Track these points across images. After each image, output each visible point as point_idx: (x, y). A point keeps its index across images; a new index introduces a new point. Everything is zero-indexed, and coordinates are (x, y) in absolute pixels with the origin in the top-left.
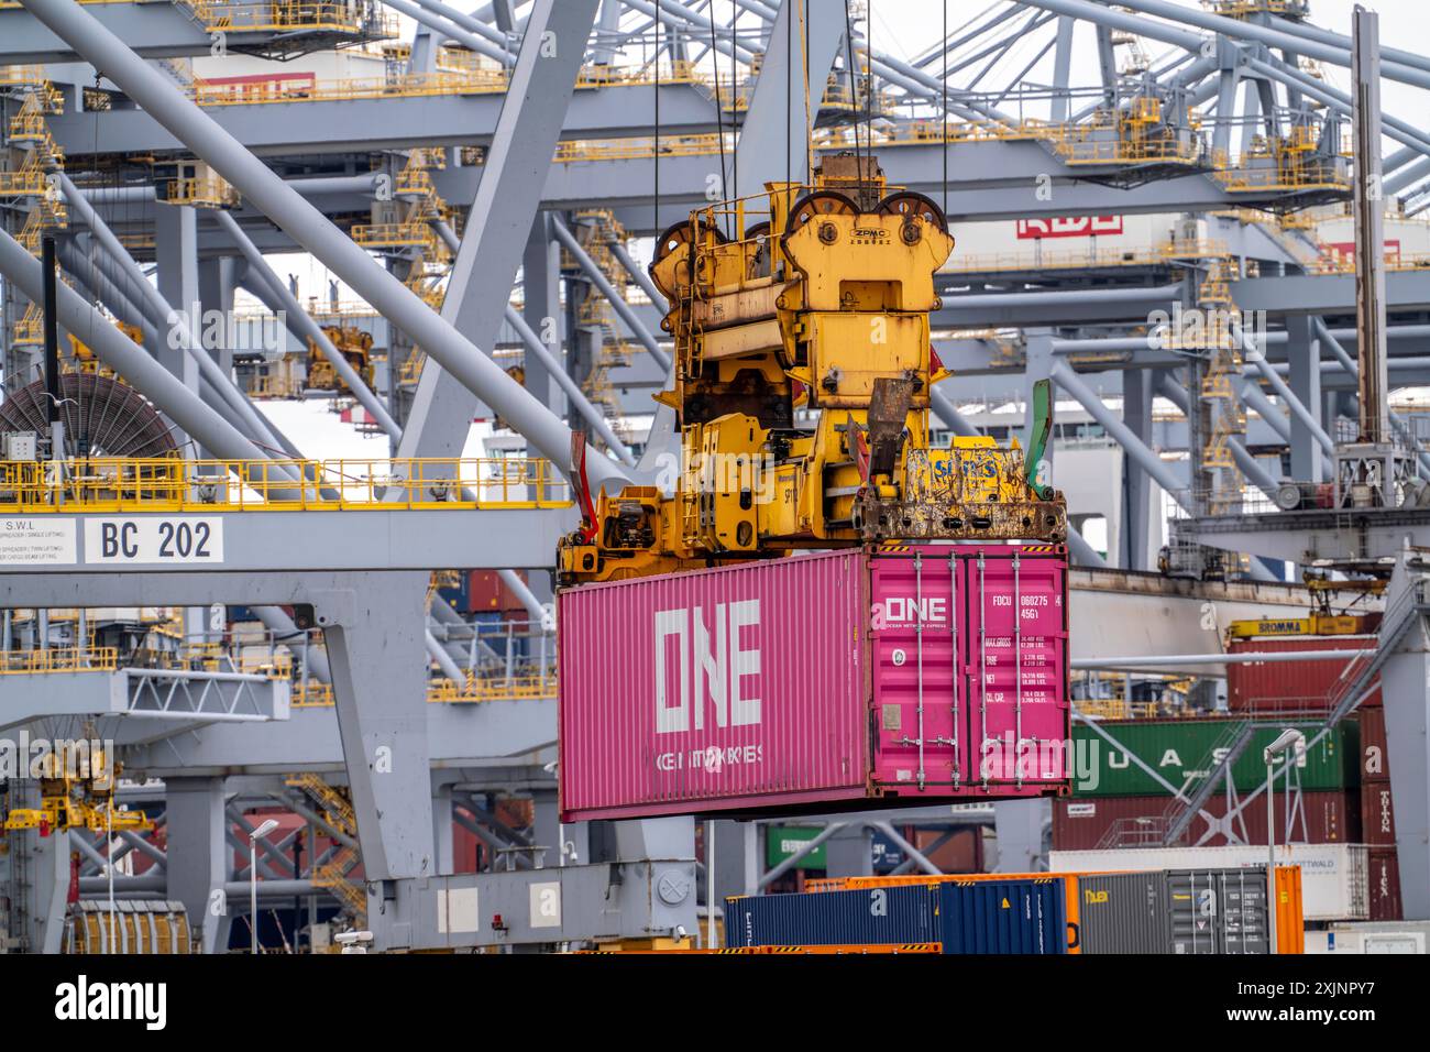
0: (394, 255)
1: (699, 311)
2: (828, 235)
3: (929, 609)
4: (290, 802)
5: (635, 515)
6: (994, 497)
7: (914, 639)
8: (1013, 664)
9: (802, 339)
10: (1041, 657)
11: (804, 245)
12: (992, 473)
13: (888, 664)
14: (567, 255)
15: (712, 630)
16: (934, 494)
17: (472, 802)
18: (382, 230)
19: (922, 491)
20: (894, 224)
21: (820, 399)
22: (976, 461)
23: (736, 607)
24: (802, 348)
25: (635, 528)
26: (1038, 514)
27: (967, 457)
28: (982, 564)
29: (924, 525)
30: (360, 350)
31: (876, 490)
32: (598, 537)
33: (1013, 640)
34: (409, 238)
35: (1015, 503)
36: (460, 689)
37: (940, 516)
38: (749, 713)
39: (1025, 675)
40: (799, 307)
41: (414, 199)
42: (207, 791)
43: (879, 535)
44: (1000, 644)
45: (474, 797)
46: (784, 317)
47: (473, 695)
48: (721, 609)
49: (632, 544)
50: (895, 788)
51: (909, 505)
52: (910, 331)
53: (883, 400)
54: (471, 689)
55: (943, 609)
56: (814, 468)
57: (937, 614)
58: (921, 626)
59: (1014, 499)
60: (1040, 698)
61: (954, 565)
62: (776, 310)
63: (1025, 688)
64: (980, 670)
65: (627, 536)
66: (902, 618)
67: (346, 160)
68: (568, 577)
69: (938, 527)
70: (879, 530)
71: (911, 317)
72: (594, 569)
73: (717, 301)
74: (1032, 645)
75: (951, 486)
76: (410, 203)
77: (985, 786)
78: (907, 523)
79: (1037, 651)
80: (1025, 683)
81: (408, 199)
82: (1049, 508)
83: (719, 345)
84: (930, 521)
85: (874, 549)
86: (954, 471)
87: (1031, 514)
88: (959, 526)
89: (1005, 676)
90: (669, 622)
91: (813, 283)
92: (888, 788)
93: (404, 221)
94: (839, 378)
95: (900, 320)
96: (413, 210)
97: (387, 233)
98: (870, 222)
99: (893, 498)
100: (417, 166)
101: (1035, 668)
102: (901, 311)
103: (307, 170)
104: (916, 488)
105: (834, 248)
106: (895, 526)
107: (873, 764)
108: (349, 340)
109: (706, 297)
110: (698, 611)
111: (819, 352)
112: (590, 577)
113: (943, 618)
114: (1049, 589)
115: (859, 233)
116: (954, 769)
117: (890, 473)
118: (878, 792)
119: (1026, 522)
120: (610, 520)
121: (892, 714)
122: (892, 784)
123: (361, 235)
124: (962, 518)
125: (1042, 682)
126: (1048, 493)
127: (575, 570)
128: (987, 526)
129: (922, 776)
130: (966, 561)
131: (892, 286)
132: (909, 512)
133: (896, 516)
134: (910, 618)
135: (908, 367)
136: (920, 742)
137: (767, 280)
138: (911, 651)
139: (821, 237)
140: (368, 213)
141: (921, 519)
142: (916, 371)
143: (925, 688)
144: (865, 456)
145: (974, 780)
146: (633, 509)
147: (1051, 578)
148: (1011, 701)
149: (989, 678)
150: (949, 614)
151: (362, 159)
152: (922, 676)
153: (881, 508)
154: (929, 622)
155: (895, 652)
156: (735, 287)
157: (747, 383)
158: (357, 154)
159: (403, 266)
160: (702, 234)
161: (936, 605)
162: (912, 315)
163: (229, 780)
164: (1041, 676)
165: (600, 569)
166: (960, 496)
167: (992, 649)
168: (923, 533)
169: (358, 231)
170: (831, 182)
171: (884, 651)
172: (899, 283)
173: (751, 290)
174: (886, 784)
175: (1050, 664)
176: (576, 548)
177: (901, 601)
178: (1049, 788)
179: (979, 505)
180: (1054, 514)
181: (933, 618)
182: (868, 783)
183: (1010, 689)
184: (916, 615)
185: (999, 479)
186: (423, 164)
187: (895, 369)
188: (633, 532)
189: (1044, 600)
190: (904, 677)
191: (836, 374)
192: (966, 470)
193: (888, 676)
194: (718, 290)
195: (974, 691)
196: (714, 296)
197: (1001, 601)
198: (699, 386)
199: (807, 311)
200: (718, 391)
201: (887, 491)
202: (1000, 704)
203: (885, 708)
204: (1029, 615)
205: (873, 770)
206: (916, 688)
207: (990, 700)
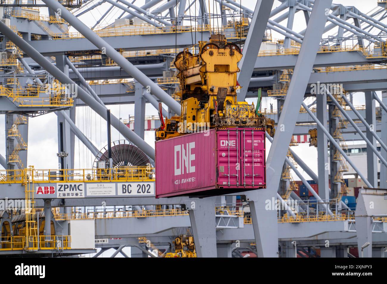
0: (279, 98)
1: (185, 73)
2: (211, 54)
3: (231, 143)
4: (252, 250)
5: (174, 123)
6: (247, 116)
7: (227, 150)
8: (252, 156)
9: (206, 79)
10: (259, 155)
11: (206, 56)
12: (247, 110)
13: (221, 156)
14: (329, 98)
15: (186, 150)
16: (232, 115)
17: (304, 250)
18: (276, 91)
19: (230, 115)
20: (228, 51)
21: (209, 93)
22: (243, 108)
23: (190, 144)
24: (205, 81)
25: (174, 126)
26: (258, 120)
27: (241, 107)
28: (244, 132)
29: (230, 123)
30: (271, 125)
31: (218, 114)
32: (165, 129)
33: (252, 151)
34: (283, 94)
35: (252, 118)
36: (295, 219)
37: (234, 121)
38: (193, 169)
39: (255, 159)
40: (205, 71)
41: (285, 83)
42: (227, 247)
43: (219, 125)
44: (248, 152)
45: (304, 248)
46: (201, 74)
47: (298, 220)
48: (187, 144)
49: (174, 130)
50: (223, 186)
51: (226, 118)
52: (231, 77)
53: (220, 93)
54: (297, 219)
55: (235, 143)
56: (208, 110)
57: (233, 144)
58: (229, 147)
59: (252, 117)
60: (259, 165)
61: (237, 133)
62: (199, 72)
63: (255, 162)
64: (244, 158)
65: (172, 128)
66: (225, 145)
67: (266, 72)
68: (158, 139)
69: (233, 123)
70: (219, 124)
71: (232, 74)
72: (164, 136)
73: (189, 70)
74: (256, 152)
75: (237, 114)
76: (284, 84)
77: (245, 186)
78: (226, 122)
79: (258, 153)
80: (255, 161)
81: (283, 83)
82: (261, 119)
83: (190, 81)
84: (232, 122)
85: (218, 129)
86: (237, 110)
87: (257, 120)
88: (239, 123)
89: (250, 159)
90: (177, 148)
91: (208, 65)
92: (221, 186)
93: (282, 89)
94: (214, 88)
95: (229, 74)
96: (284, 85)
97: (277, 92)
98: (222, 50)
99: (222, 116)
100: (285, 74)
101: (257, 157)
102: (229, 72)
103: (256, 75)
104: (228, 114)
105: (213, 57)
106: (223, 123)
107: (217, 180)
108: (268, 122)
109: (186, 70)
110: (183, 145)
111: (209, 82)
112: (163, 139)
113: (235, 145)
114: (261, 139)
115: (219, 53)
116: (237, 182)
117: (222, 110)
118: (218, 187)
119: (255, 122)
120: (168, 125)
121: (222, 168)
122: (222, 185)
123: (270, 93)
124: (239, 121)
125: (259, 161)
126: (261, 116)
127: (159, 137)
128: (245, 123)
129: (229, 183)
130: (240, 132)
131: (227, 66)
132: (226, 120)
133: (223, 121)
134: (227, 145)
135: (231, 86)
136: (229, 175)
137: (198, 65)
138: (227, 153)
139: (210, 54)
140: (272, 87)
141: (229, 121)
142: (233, 87)
143: (230, 162)
144: (216, 106)
145: (242, 184)
146: (174, 122)
147: (261, 136)
148: (251, 165)
149: (246, 160)
150: (236, 144)
151: (270, 72)
152: (229, 159)
153: (219, 119)
154: (231, 146)
155: (223, 153)
156: (192, 67)
157: (198, 91)
158: (269, 71)
159: (281, 101)
160: (186, 54)
161: (233, 142)
162: (232, 73)
163: (233, 244)
164: (259, 159)
165: (166, 136)
166: (239, 116)
167: (247, 153)
168: (230, 125)
169: (269, 92)
170: (213, 41)
171: (220, 153)
172: (229, 65)
173: (195, 67)
174: (220, 185)
175: (261, 157)
176: (159, 131)
177: (224, 141)
178: (261, 186)
179: (244, 118)
180: (262, 120)
181: (232, 145)
182: (216, 185)
183: (251, 162)
184: (228, 144)
185: (248, 112)
186: (287, 73)
187: (228, 86)
188: (174, 127)
189: (260, 141)
190: (225, 160)
191: (213, 87)
192: (240, 110)
193: (221, 159)
194: (189, 68)
195: (242, 163)
196: (188, 69)
197: (249, 141)
198: (186, 91)
199: (206, 72)
200: (191, 93)
201: (221, 115)
202: (249, 166)
203: (220, 167)
204: (256, 145)
205: (217, 182)
206: (228, 162)
207: (246, 165)
